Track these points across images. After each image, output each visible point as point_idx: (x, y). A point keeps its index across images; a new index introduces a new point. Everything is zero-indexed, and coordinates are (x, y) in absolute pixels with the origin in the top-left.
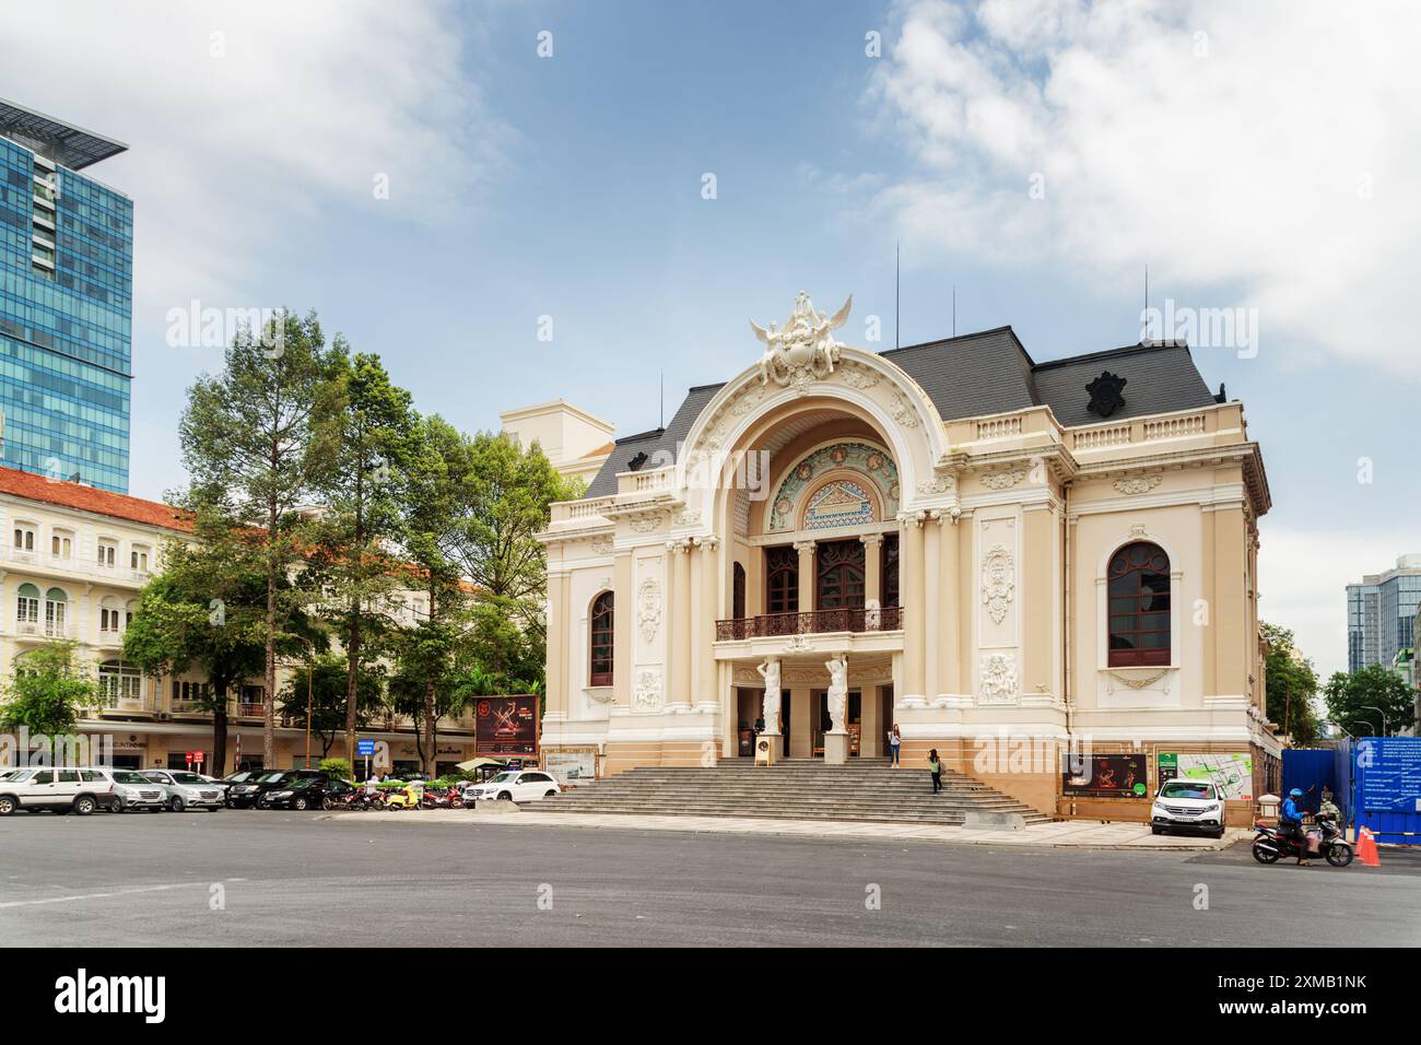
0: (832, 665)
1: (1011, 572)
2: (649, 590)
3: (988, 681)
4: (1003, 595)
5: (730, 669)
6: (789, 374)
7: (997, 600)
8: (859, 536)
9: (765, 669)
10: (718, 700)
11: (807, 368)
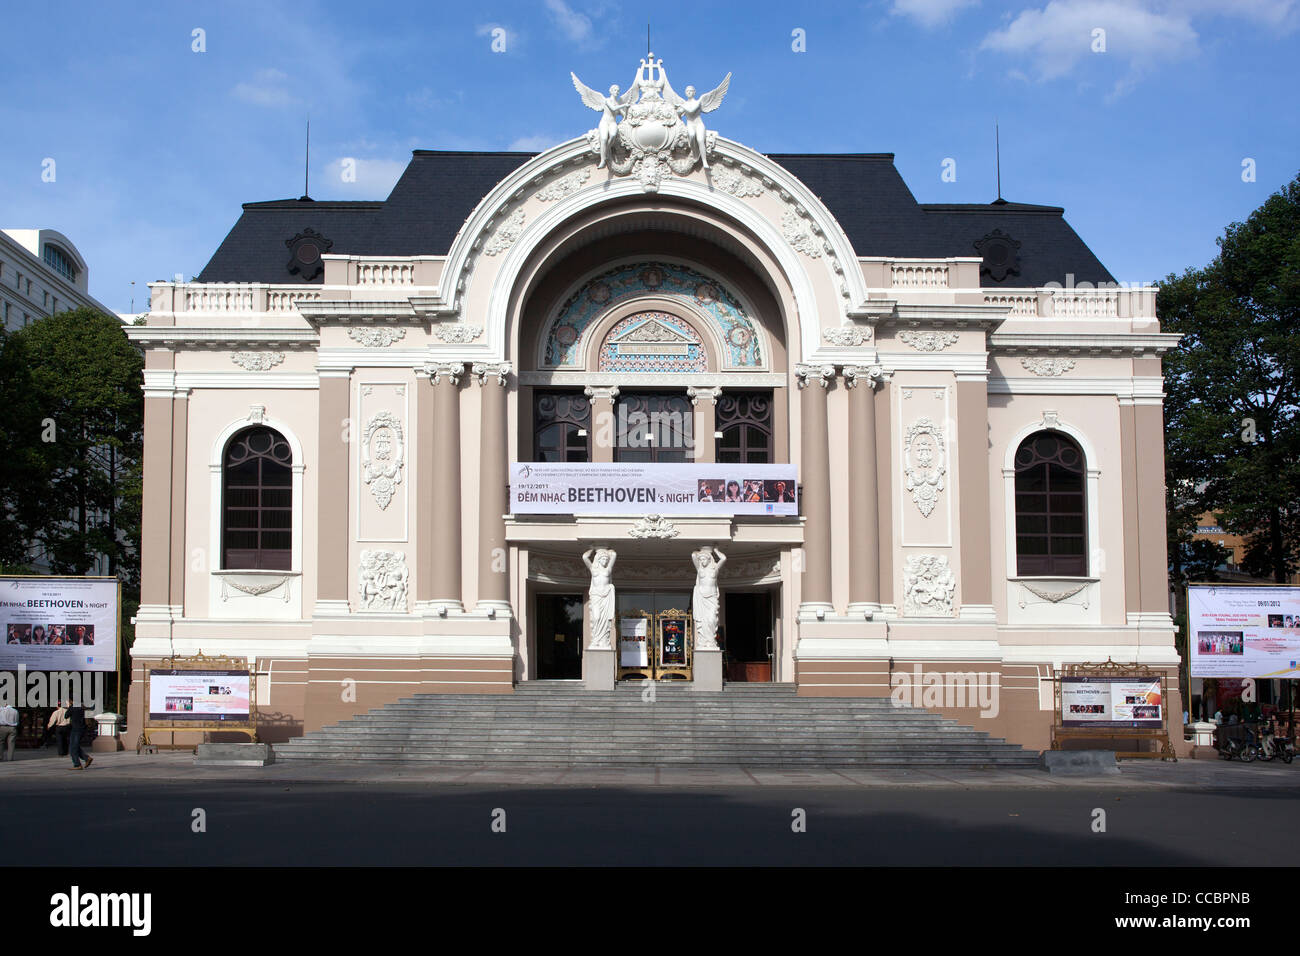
0: (701, 557)
1: (941, 454)
2: (383, 430)
3: (916, 587)
4: (932, 481)
5: (524, 555)
6: (632, 157)
7: (927, 487)
8: (686, 388)
9: (592, 558)
10: (507, 597)
11: (662, 155)
